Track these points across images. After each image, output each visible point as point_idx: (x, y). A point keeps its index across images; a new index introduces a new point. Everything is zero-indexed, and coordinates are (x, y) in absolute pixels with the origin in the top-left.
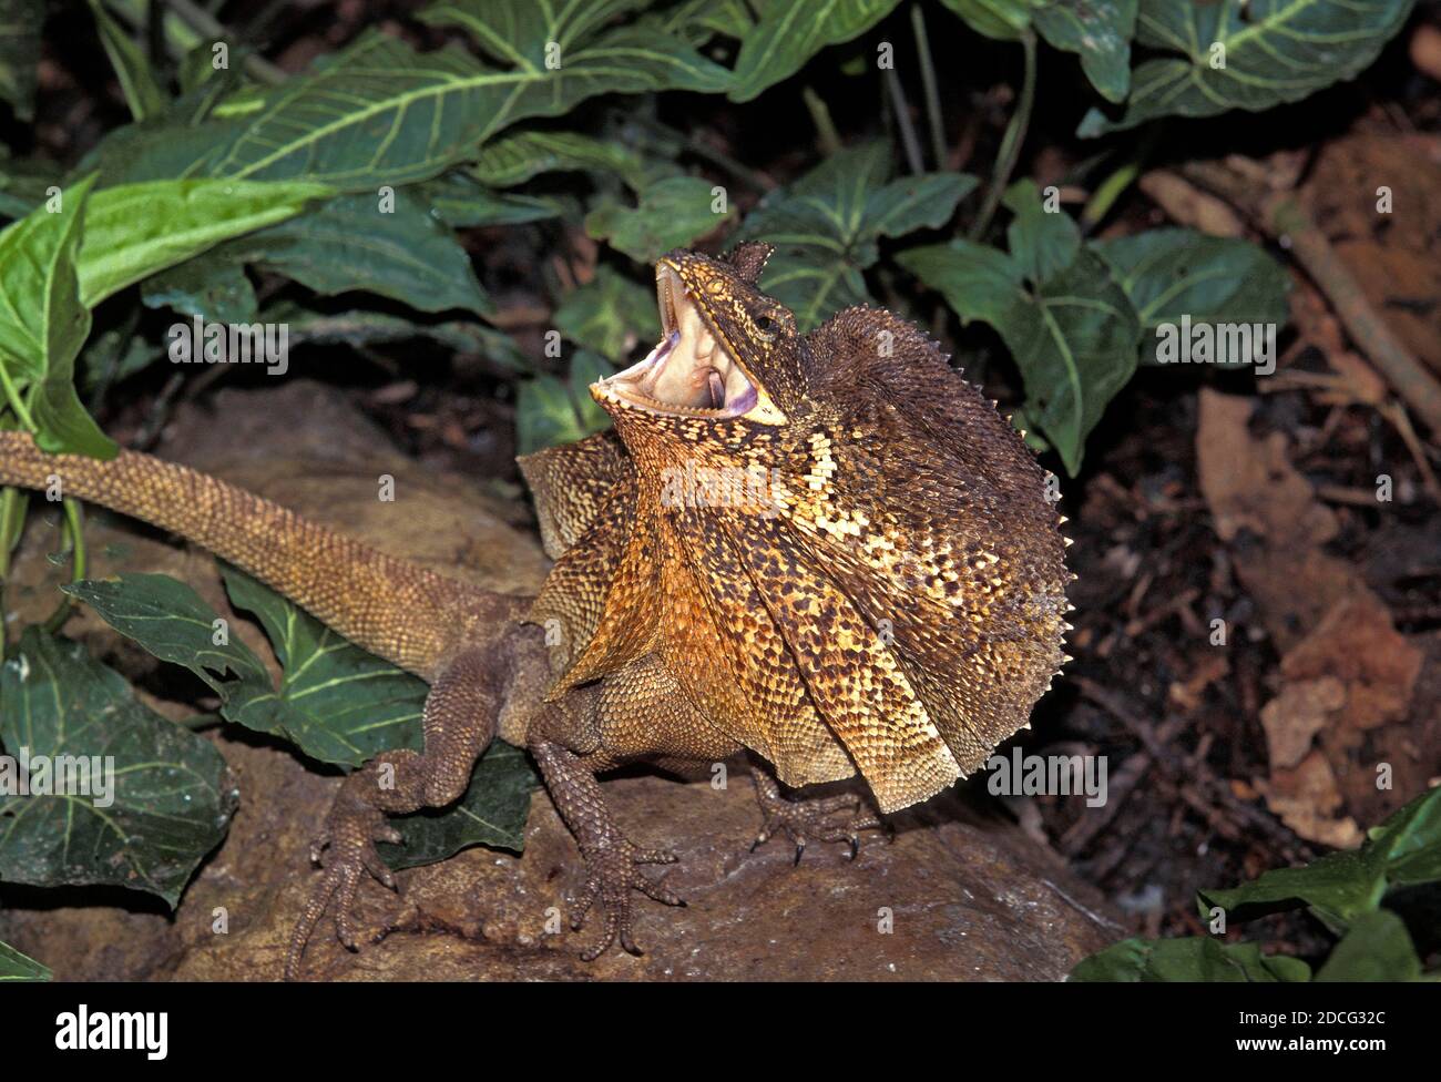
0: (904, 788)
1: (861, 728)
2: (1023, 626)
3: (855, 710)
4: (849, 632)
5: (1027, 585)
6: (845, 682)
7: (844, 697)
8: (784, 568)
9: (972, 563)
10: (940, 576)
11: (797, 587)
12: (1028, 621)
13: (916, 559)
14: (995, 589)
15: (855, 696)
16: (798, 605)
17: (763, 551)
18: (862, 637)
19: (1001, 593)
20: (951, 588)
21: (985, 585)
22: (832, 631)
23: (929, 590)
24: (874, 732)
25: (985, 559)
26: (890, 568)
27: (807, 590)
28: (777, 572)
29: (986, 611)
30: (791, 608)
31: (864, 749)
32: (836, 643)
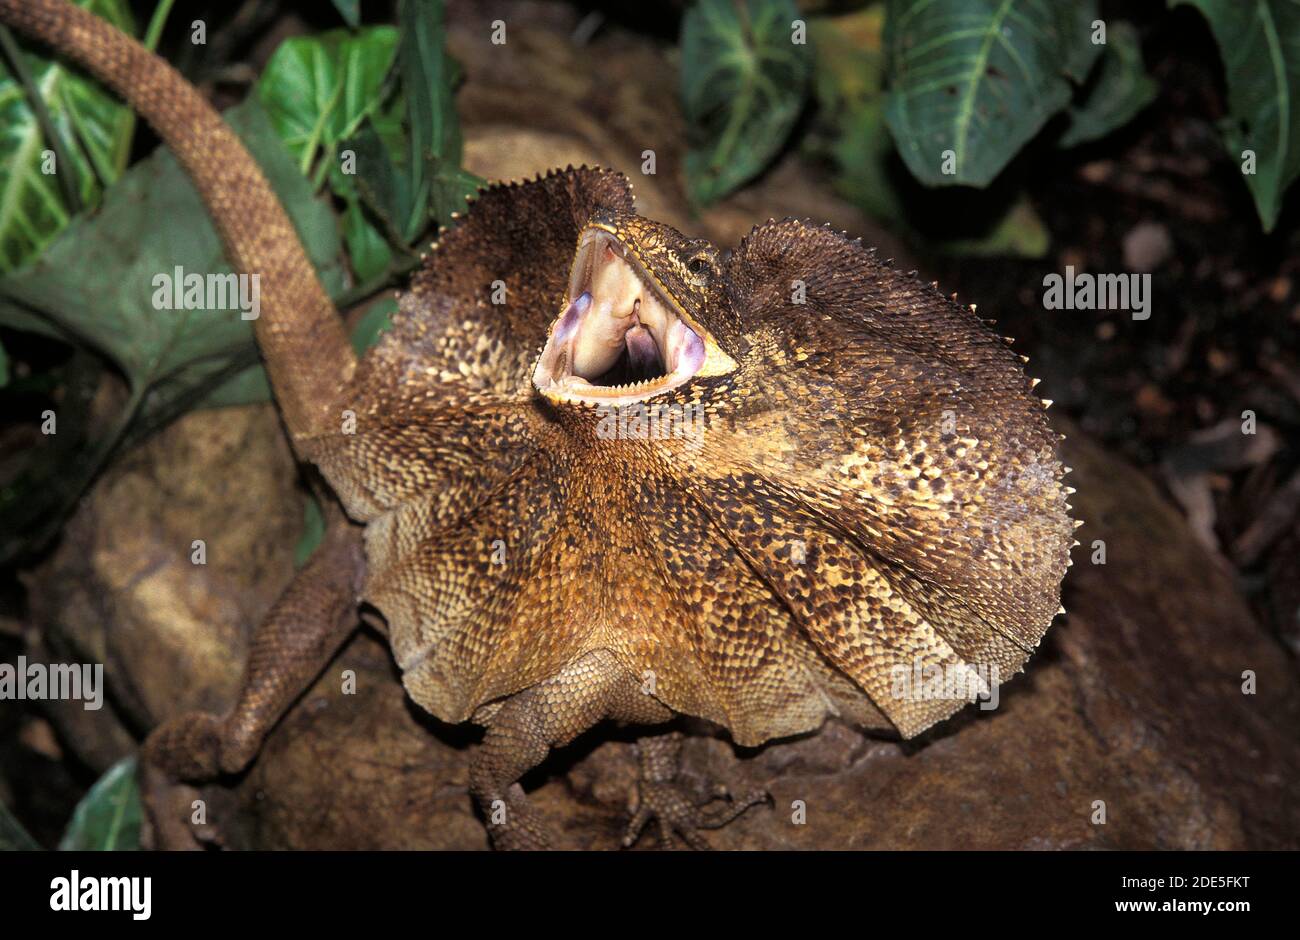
0: (923, 709)
1: (867, 659)
2: (1023, 503)
3: (857, 643)
4: (837, 568)
5: (1015, 460)
6: (841, 617)
7: (843, 633)
8: (759, 521)
9: (951, 453)
10: (923, 476)
11: (776, 537)
12: (1026, 497)
13: (893, 465)
14: (982, 473)
15: (854, 629)
16: (779, 554)
17: (735, 509)
18: (852, 571)
19: (990, 475)
20: (937, 485)
21: (971, 472)
22: (819, 570)
23: (915, 493)
24: (881, 661)
25: (964, 445)
26: (870, 483)
27: (787, 537)
28: (753, 527)
29: (980, 499)
30: (773, 558)
31: (874, 680)
32: (824, 581)
